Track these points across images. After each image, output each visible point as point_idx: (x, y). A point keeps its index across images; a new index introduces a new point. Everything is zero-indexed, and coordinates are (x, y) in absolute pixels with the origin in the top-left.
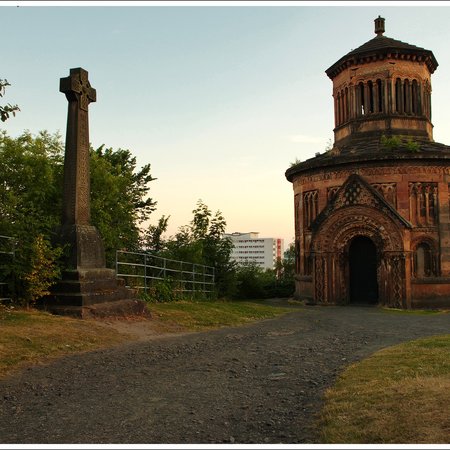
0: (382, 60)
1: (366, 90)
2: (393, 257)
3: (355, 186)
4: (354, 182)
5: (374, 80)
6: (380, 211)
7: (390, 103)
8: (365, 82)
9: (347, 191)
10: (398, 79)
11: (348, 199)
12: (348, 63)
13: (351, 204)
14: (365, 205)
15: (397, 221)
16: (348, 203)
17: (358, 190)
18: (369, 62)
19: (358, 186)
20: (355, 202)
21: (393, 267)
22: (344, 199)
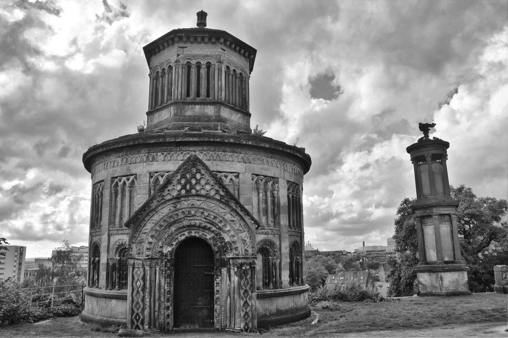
0: (214, 43)
1: (194, 71)
2: (242, 265)
3: (194, 170)
4: (194, 166)
5: (203, 62)
6: (227, 204)
7: (220, 89)
8: (193, 62)
9: (183, 176)
10: (228, 67)
11: (184, 187)
12: (176, 39)
13: (188, 195)
14: (207, 197)
15: (247, 219)
16: (183, 192)
17: (198, 176)
18: (199, 43)
19: (198, 171)
20: (193, 192)
21: (241, 278)
22: (179, 187)
